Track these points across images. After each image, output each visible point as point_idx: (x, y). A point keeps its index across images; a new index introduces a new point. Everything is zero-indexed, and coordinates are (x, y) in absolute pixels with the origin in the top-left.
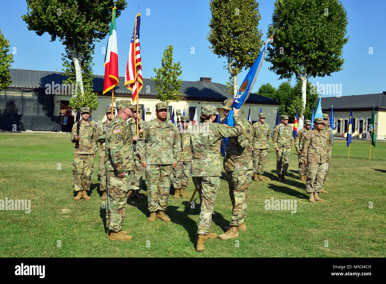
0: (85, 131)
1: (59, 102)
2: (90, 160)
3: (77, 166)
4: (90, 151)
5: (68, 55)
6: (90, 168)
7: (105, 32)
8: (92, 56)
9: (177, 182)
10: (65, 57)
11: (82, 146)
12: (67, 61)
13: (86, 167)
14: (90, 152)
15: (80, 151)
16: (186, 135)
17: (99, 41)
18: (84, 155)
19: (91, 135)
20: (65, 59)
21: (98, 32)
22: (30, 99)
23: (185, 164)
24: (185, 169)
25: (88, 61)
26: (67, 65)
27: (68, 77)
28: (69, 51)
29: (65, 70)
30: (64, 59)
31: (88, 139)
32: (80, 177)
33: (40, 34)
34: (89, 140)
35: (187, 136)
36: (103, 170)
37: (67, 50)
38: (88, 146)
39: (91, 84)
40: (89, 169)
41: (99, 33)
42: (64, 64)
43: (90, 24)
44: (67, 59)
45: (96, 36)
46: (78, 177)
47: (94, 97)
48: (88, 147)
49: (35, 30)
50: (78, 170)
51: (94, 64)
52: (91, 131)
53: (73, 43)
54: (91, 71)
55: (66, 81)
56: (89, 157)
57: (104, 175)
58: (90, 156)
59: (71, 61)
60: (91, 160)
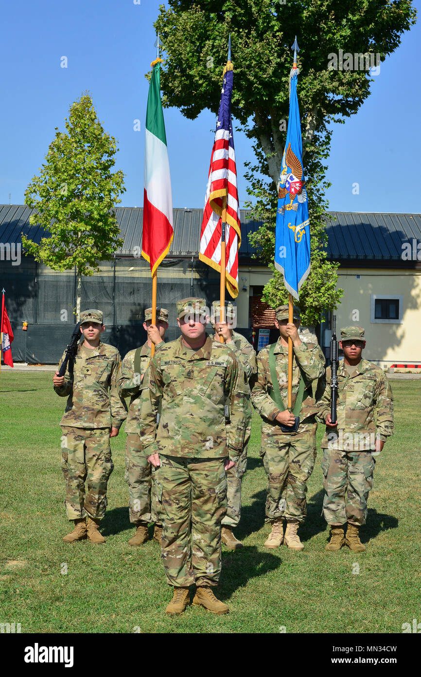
0: (88, 370)
1: (248, 289)
2: (99, 441)
3: (70, 456)
4: (101, 419)
5: (261, 165)
6: (100, 462)
7: (358, 95)
8: (324, 162)
9: (332, 506)
10: (253, 170)
11: (79, 408)
12: (259, 181)
13: (91, 459)
14: (100, 422)
15: (75, 419)
16: (355, 380)
17: (339, 121)
18: (85, 429)
19: (104, 378)
20: (252, 176)
21: (340, 97)
22: (172, 284)
23: (351, 459)
24: (352, 473)
25: (312, 176)
26: (257, 191)
27: (261, 224)
28: (263, 154)
29: (254, 204)
30: (250, 175)
31: (95, 391)
32: (78, 486)
33: (192, 114)
34: (96, 393)
35: (357, 382)
36: (135, 468)
37: (259, 150)
38: (95, 407)
39: (321, 241)
40: (97, 465)
41: (341, 100)
42: (251, 189)
43: (315, 79)
44: (258, 175)
45: (332, 108)
46: (72, 484)
47: (329, 273)
48: (93, 409)
49: (179, 106)
50: (72, 467)
51: (329, 185)
52: (102, 369)
53: (272, 131)
54: (322, 204)
55: (255, 233)
56: (97, 435)
57: (136, 482)
58: (101, 433)
59: (269, 180)
60: (102, 442)
